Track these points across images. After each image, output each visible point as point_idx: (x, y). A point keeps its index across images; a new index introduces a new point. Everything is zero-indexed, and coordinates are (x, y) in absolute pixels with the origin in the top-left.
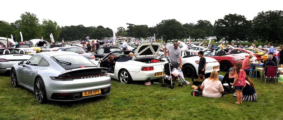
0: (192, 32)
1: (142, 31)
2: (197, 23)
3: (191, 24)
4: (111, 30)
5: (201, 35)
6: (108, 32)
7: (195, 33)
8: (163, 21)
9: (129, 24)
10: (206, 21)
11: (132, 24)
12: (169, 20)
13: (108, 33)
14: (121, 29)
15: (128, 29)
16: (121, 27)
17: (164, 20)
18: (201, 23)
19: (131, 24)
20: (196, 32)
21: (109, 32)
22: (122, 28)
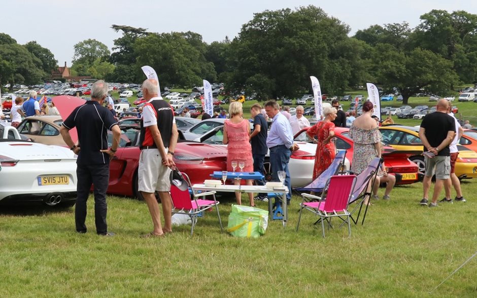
0: (389, 63)
1: (175, 59)
2: (421, 26)
3: (394, 27)
4: (46, 51)
5: (430, 77)
6: (31, 59)
7: (403, 68)
8: (258, 16)
9: (125, 29)
10: (463, 14)
11: (137, 28)
12: (288, 10)
13: (33, 65)
14: (93, 50)
15: (118, 50)
16: (89, 42)
17: (264, 14)
18: (438, 23)
19: (133, 30)
20: (408, 66)
21: (34, 62)
22: (94, 46)
